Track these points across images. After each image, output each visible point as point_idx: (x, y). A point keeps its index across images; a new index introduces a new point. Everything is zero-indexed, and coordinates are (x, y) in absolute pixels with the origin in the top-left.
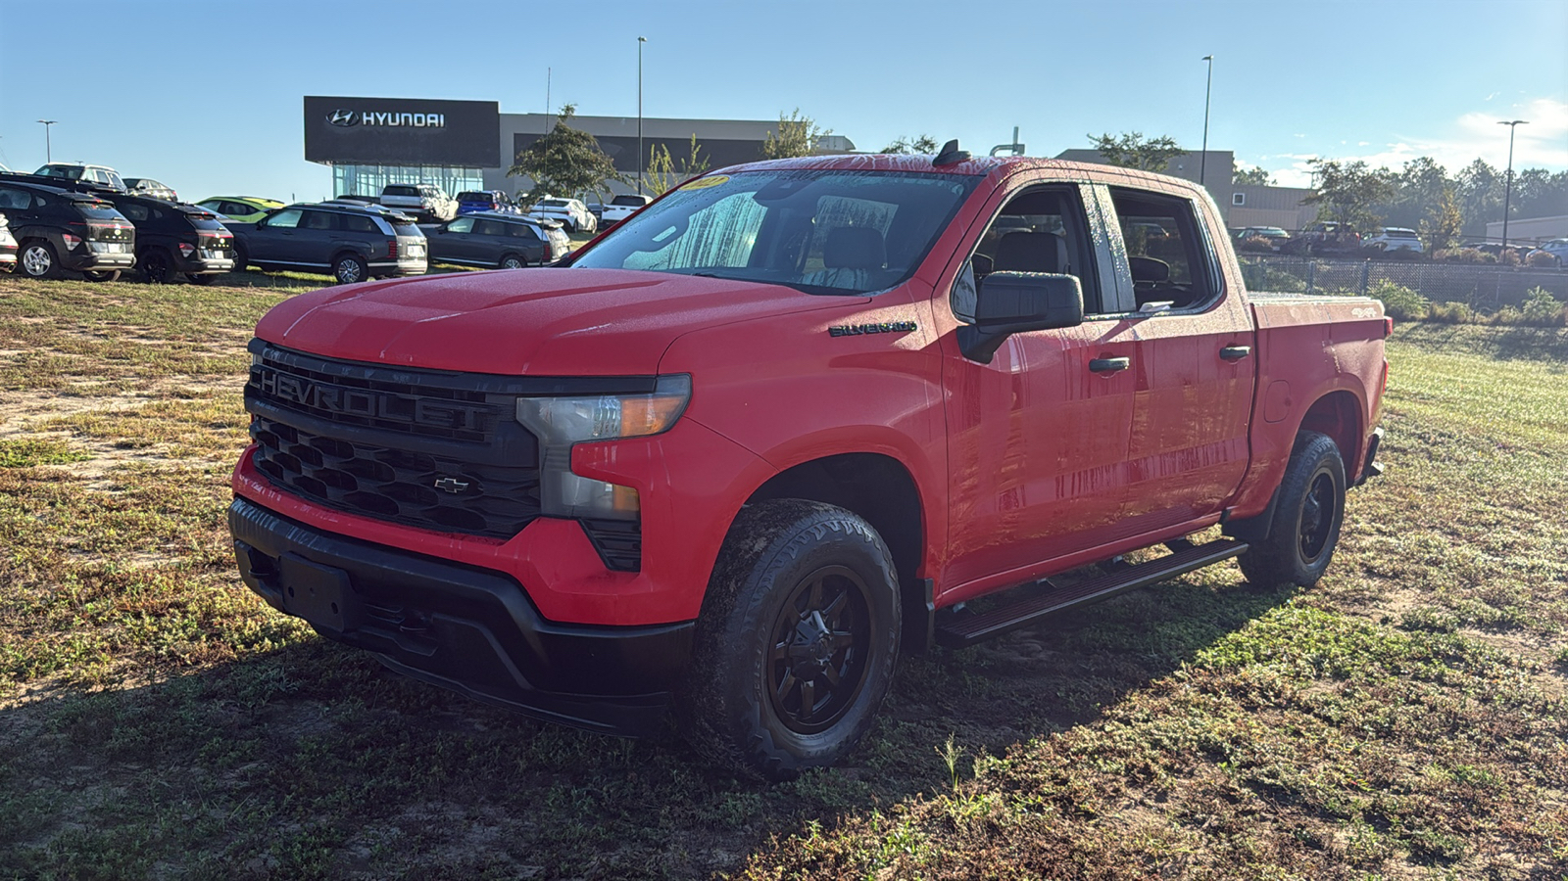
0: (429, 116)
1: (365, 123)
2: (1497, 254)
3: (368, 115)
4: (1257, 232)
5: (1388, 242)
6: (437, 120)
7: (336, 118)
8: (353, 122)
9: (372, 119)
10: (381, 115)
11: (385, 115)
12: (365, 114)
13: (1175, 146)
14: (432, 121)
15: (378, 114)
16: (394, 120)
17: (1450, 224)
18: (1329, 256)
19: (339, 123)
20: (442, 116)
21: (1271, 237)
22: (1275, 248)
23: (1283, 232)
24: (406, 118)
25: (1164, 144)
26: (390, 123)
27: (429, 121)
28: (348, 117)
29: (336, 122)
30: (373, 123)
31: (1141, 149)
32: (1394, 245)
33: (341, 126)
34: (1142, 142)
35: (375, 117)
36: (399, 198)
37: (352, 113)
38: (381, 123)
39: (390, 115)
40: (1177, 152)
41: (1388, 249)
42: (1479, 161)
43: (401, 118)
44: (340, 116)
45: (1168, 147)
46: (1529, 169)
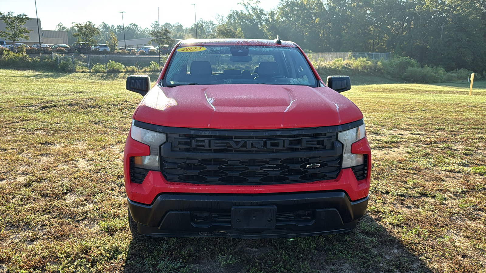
2: (130, 51)
4: (59, 46)
5: (100, 48)
13: (26, 16)
17: (115, 42)
18: (84, 53)
21: (65, 47)
22: (67, 51)
23: (67, 46)
25: (23, 16)
31: (15, 17)
32: (102, 49)
34: (15, 15)
40: (28, 19)
41: (100, 50)
42: (103, 22)
45: (24, 17)
46: (118, 25)
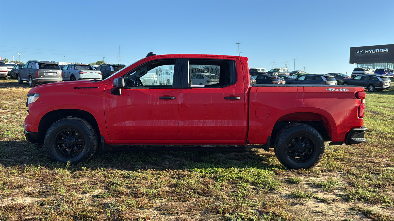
0: (384, 49)
1: (366, 53)
3: (367, 51)
6: (386, 50)
7: (358, 52)
8: (363, 53)
9: (368, 52)
10: (370, 50)
11: (371, 50)
12: (366, 50)
14: (385, 51)
15: (369, 50)
16: (374, 51)
19: (359, 53)
20: (388, 49)
24: (378, 51)
26: (373, 52)
27: (384, 51)
28: (361, 52)
29: (358, 53)
30: (368, 53)
33: (359, 54)
35: (369, 51)
36: (357, 71)
37: (362, 51)
38: (370, 52)
39: (373, 50)
43: (376, 51)
44: (359, 51)
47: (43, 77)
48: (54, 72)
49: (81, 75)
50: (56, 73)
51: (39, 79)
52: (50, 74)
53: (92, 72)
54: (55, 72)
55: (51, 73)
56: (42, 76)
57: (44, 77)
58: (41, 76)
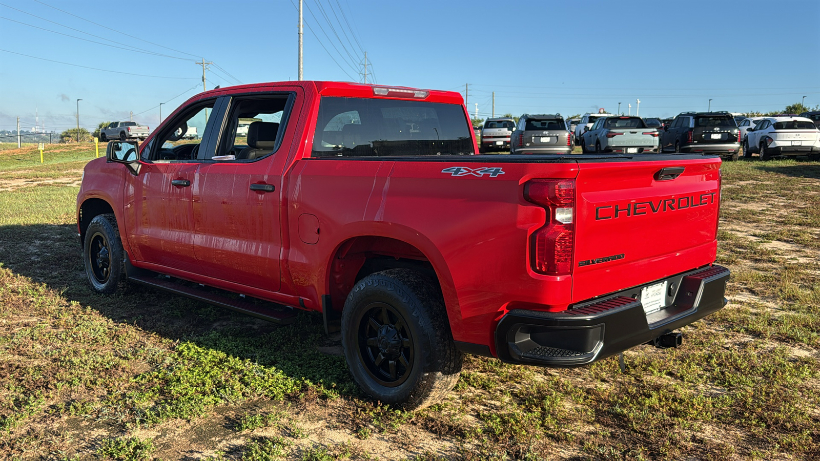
47: (530, 145)
48: (551, 135)
49: (610, 139)
50: (556, 137)
51: (524, 149)
52: (544, 140)
53: (636, 133)
54: (554, 135)
55: (547, 138)
56: (528, 145)
57: (532, 145)
58: (527, 143)
